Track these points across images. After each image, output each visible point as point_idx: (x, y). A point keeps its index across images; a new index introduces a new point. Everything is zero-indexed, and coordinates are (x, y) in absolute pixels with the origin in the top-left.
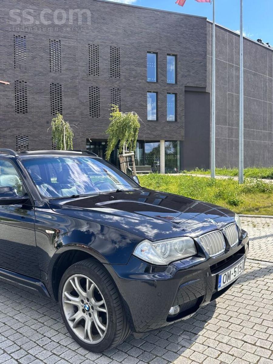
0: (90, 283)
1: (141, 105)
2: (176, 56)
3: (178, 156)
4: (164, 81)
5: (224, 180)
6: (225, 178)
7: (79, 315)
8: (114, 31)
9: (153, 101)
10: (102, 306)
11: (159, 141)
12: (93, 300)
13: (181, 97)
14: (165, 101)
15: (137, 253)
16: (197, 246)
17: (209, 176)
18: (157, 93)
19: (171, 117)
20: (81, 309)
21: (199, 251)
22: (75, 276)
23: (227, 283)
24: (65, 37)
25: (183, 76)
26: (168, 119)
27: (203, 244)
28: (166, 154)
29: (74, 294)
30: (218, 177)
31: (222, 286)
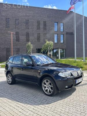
0: (49, 81)
1: (53, 38)
2: (63, 23)
3: (64, 53)
4: (60, 31)
5: (79, 61)
6: (79, 60)
7: (46, 89)
8: (44, 16)
9: (56, 37)
10: (52, 86)
11: (58, 49)
12: (49, 85)
13: (65, 35)
14: (60, 37)
15: (59, 75)
16: (71, 74)
17: (74, 60)
18: (57, 34)
19: (62, 41)
20: (47, 87)
21: (72, 75)
22: (45, 80)
23: (78, 82)
24: (30, 19)
25: (66, 29)
26: (61, 42)
27: (73, 74)
28: (60, 53)
29: (45, 84)
30: (77, 60)
31: (77, 83)
